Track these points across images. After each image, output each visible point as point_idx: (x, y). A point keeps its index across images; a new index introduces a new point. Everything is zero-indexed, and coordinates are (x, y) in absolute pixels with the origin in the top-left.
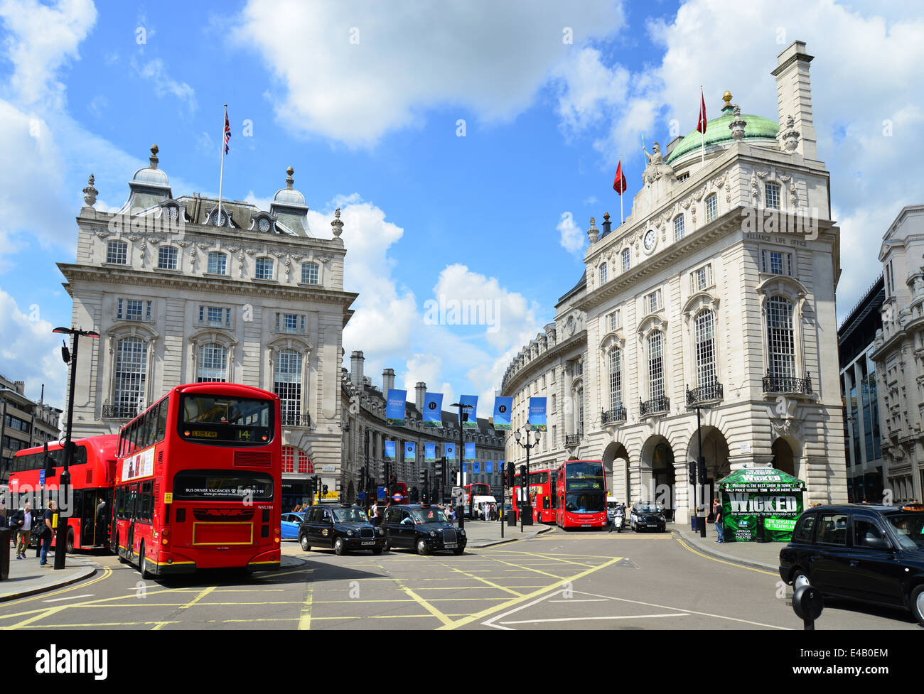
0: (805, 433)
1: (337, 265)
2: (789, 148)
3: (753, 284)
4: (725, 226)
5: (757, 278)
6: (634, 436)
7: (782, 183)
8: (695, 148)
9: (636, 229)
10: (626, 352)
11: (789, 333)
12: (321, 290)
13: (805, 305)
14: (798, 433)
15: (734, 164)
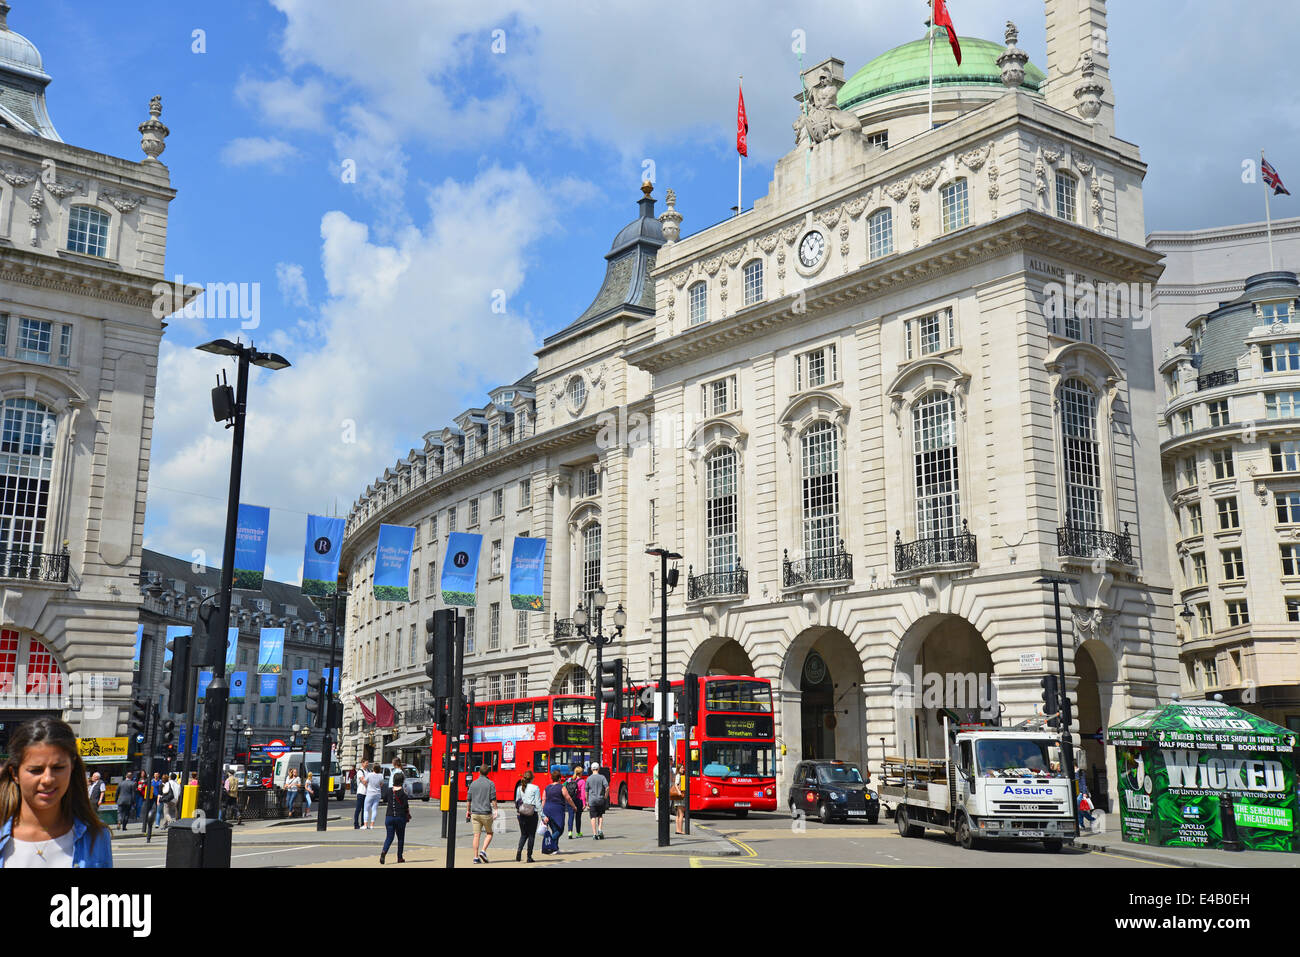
0: (1120, 636)
1: (152, 220)
2: (1085, 114)
3: (1040, 353)
4: (993, 242)
5: (1044, 343)
6: (766, 626)
7: (1079, 175)
8: (898, 88)
9: (780, 226)
10: (750, 459)
11: (1092, 449)
12: (112, 271)
13: (1117, 399)
14: (1111, 636)
15: (1008, 130)
